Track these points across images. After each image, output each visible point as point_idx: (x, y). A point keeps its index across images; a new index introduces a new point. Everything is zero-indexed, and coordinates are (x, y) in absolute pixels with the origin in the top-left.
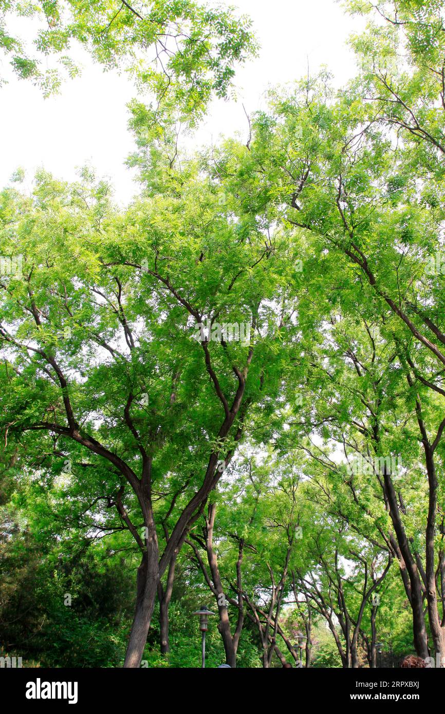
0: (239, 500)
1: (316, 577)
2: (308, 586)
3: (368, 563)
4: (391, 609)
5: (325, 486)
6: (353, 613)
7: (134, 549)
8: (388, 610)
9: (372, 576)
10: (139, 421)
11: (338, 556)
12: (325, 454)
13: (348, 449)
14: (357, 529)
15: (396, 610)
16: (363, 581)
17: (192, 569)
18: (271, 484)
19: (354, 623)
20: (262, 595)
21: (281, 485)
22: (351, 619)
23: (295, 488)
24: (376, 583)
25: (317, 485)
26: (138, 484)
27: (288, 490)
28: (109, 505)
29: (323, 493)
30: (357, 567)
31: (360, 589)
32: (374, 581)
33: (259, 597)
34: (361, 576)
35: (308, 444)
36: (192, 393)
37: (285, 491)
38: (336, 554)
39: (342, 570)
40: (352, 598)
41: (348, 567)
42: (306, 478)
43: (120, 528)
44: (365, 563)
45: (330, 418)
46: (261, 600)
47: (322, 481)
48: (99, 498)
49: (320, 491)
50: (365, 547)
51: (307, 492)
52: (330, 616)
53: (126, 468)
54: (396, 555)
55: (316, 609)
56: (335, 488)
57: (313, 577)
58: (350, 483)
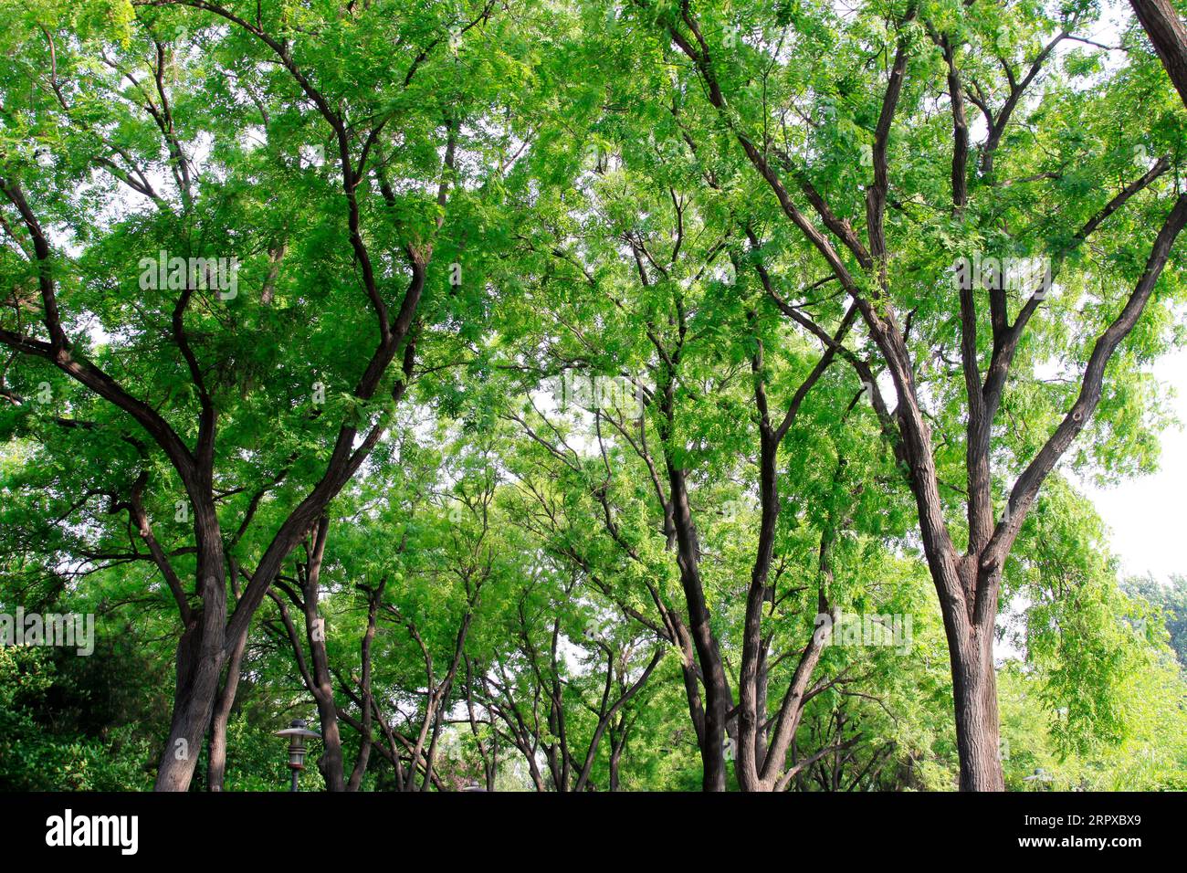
0: (374, 514)
1: (510, 675)
2: (495, 692)
3: (615, 654)
4: (649, 744)
5: (547, 494)
6: (577, 747)
7: (155, 600)
8: (644, 744)
9: (620, 679)
10: (202, 337)
11: (559, 636)
12: (559, 432)
13: (604, 426)
14: (602, 586)
15: (659, 748)
16: (602, 688)
17: (264, 646)
18: (440, 488)
19: (576, 767)
20: (403, 706)
21: (460, 489)
22: (571, 760)
23: (489, 497)
24: (626, 693)
25: (531, 492)
26: (193, 468)
27: (473, 500)
28: (113, 509)
29: (541, 511)
30: (589, 660)
31: (594, 701)
32: (623, 689)
33: (395, 709)
34: (598, 676)
35: (527, 409)
36: (319, 287)
37: (468, 502)
38: (556, 631)
39: (562, 663)
40: (577, 720)
41: (573, 659)
42: (511, 478)
43: (128, 556)
44: (610, 654)
45: (576, 363)
46: (400, 715)
47: (543, 486)
48: (90, 493)
49: (536, 506)
50: (610, 621)
51: (509, 506)
52: (533, 753)
53: (169, 433)
54: (677, 639)
55: (506, 737)
56: (572, 501)
57: (504, 673)
58: (601, 496)
